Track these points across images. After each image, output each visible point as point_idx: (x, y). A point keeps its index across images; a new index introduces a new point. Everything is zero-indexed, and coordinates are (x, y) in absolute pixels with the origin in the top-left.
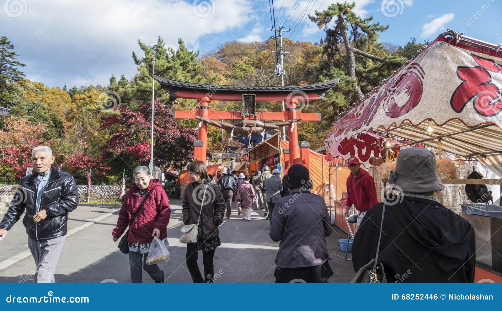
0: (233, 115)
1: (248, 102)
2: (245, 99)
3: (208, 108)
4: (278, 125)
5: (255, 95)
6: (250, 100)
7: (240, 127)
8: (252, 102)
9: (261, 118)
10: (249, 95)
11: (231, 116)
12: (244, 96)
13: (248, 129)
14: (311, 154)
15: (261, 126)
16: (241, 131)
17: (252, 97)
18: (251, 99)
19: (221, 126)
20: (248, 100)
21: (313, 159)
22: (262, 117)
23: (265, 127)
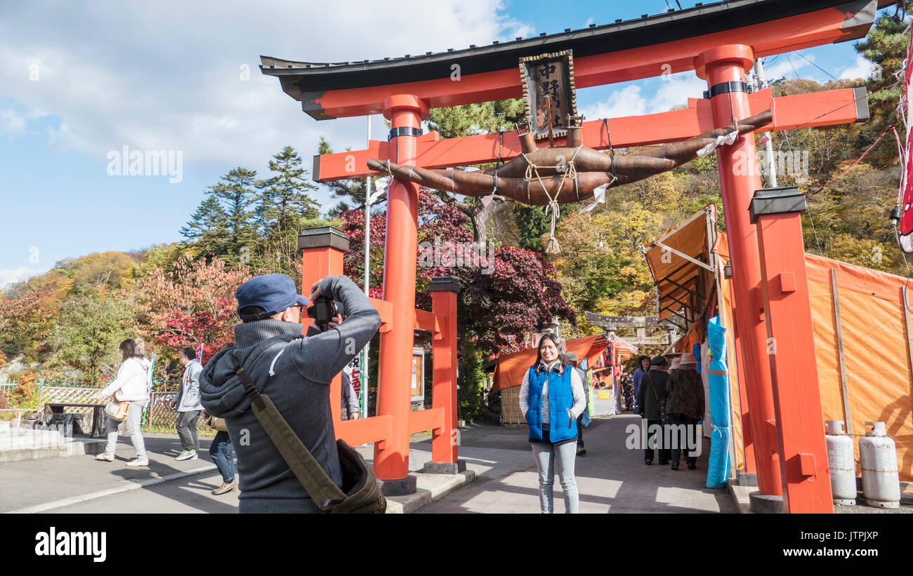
0: (498, 144)
1: (546, 85)
2: (536, 79)
3: (417, 132)
4: (668, 156)
5: (567, 55)
6: (552, 77)
7: (518, 180)
8: (560, 83)
9: (602, 140)
10: (546, 61)
11: (494, 147)
12: (529, 64)
13: (546, 183)
14: (848, 276)
15: (599, 168)
16: (519, 195)
17: (558, 66)
18: (557, 75)
19: (453, 184)
20: (544, 79)
21: (855, 295)
22: (605, 138)
23: (612, 170)
